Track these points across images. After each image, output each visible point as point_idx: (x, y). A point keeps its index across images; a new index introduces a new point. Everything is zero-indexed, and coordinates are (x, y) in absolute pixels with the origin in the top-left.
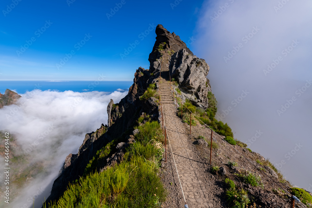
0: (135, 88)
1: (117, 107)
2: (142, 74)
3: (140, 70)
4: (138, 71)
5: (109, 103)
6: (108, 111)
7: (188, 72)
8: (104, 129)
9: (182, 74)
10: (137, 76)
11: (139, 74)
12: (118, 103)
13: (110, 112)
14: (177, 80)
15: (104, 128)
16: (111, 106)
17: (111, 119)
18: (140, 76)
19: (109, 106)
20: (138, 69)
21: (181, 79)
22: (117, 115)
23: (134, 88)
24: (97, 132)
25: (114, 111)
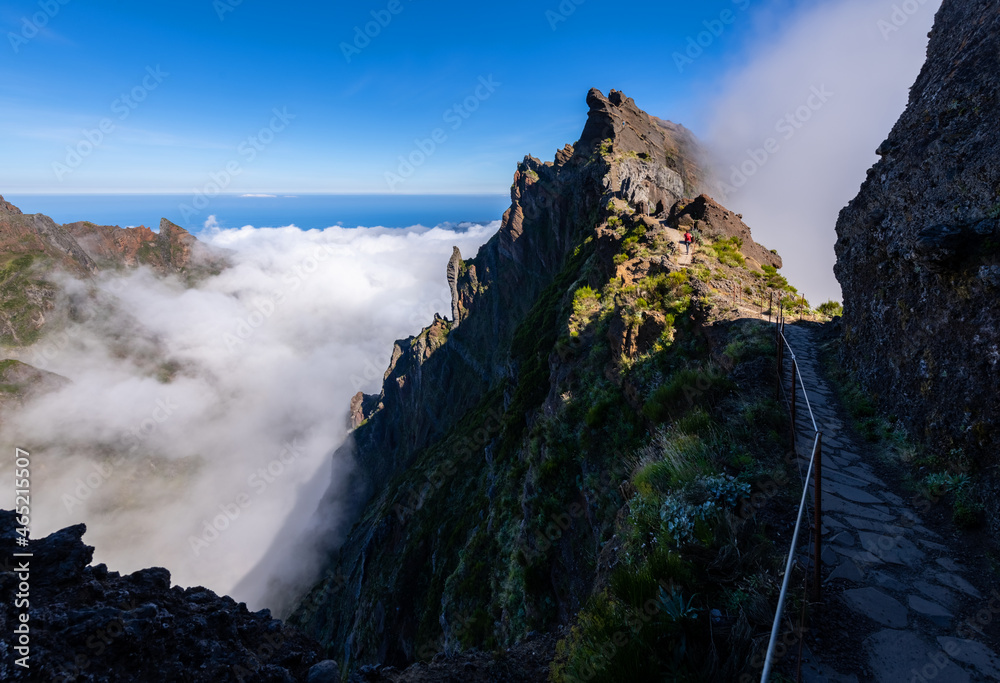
0: (519, 216)
1: (473, 270)
2: (533, 177)
3: (528, 164)
4: (522, 168)
5: (452, 258)
6: (450, 278)
7: (633, 194)
8: (444, 326)
9: (630, 195)
10: (520, 181)
11: (525, 176)
12: (474, 257)
13: (456, 282)
14: (627, 199)
15: (443, 324)
16: (457, 266)
17: (460, 298)
18: (529, 181)
19: (451, 266)
20: (522, 161)
21: (629, 199)
22: (475, 289)
23: (516, 216)
24: (428, 334)
25: (464, 279)
